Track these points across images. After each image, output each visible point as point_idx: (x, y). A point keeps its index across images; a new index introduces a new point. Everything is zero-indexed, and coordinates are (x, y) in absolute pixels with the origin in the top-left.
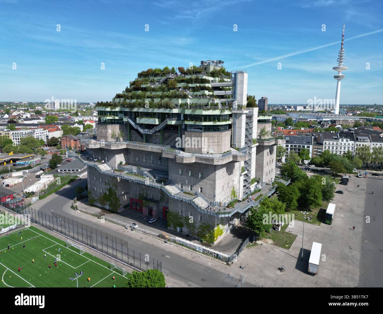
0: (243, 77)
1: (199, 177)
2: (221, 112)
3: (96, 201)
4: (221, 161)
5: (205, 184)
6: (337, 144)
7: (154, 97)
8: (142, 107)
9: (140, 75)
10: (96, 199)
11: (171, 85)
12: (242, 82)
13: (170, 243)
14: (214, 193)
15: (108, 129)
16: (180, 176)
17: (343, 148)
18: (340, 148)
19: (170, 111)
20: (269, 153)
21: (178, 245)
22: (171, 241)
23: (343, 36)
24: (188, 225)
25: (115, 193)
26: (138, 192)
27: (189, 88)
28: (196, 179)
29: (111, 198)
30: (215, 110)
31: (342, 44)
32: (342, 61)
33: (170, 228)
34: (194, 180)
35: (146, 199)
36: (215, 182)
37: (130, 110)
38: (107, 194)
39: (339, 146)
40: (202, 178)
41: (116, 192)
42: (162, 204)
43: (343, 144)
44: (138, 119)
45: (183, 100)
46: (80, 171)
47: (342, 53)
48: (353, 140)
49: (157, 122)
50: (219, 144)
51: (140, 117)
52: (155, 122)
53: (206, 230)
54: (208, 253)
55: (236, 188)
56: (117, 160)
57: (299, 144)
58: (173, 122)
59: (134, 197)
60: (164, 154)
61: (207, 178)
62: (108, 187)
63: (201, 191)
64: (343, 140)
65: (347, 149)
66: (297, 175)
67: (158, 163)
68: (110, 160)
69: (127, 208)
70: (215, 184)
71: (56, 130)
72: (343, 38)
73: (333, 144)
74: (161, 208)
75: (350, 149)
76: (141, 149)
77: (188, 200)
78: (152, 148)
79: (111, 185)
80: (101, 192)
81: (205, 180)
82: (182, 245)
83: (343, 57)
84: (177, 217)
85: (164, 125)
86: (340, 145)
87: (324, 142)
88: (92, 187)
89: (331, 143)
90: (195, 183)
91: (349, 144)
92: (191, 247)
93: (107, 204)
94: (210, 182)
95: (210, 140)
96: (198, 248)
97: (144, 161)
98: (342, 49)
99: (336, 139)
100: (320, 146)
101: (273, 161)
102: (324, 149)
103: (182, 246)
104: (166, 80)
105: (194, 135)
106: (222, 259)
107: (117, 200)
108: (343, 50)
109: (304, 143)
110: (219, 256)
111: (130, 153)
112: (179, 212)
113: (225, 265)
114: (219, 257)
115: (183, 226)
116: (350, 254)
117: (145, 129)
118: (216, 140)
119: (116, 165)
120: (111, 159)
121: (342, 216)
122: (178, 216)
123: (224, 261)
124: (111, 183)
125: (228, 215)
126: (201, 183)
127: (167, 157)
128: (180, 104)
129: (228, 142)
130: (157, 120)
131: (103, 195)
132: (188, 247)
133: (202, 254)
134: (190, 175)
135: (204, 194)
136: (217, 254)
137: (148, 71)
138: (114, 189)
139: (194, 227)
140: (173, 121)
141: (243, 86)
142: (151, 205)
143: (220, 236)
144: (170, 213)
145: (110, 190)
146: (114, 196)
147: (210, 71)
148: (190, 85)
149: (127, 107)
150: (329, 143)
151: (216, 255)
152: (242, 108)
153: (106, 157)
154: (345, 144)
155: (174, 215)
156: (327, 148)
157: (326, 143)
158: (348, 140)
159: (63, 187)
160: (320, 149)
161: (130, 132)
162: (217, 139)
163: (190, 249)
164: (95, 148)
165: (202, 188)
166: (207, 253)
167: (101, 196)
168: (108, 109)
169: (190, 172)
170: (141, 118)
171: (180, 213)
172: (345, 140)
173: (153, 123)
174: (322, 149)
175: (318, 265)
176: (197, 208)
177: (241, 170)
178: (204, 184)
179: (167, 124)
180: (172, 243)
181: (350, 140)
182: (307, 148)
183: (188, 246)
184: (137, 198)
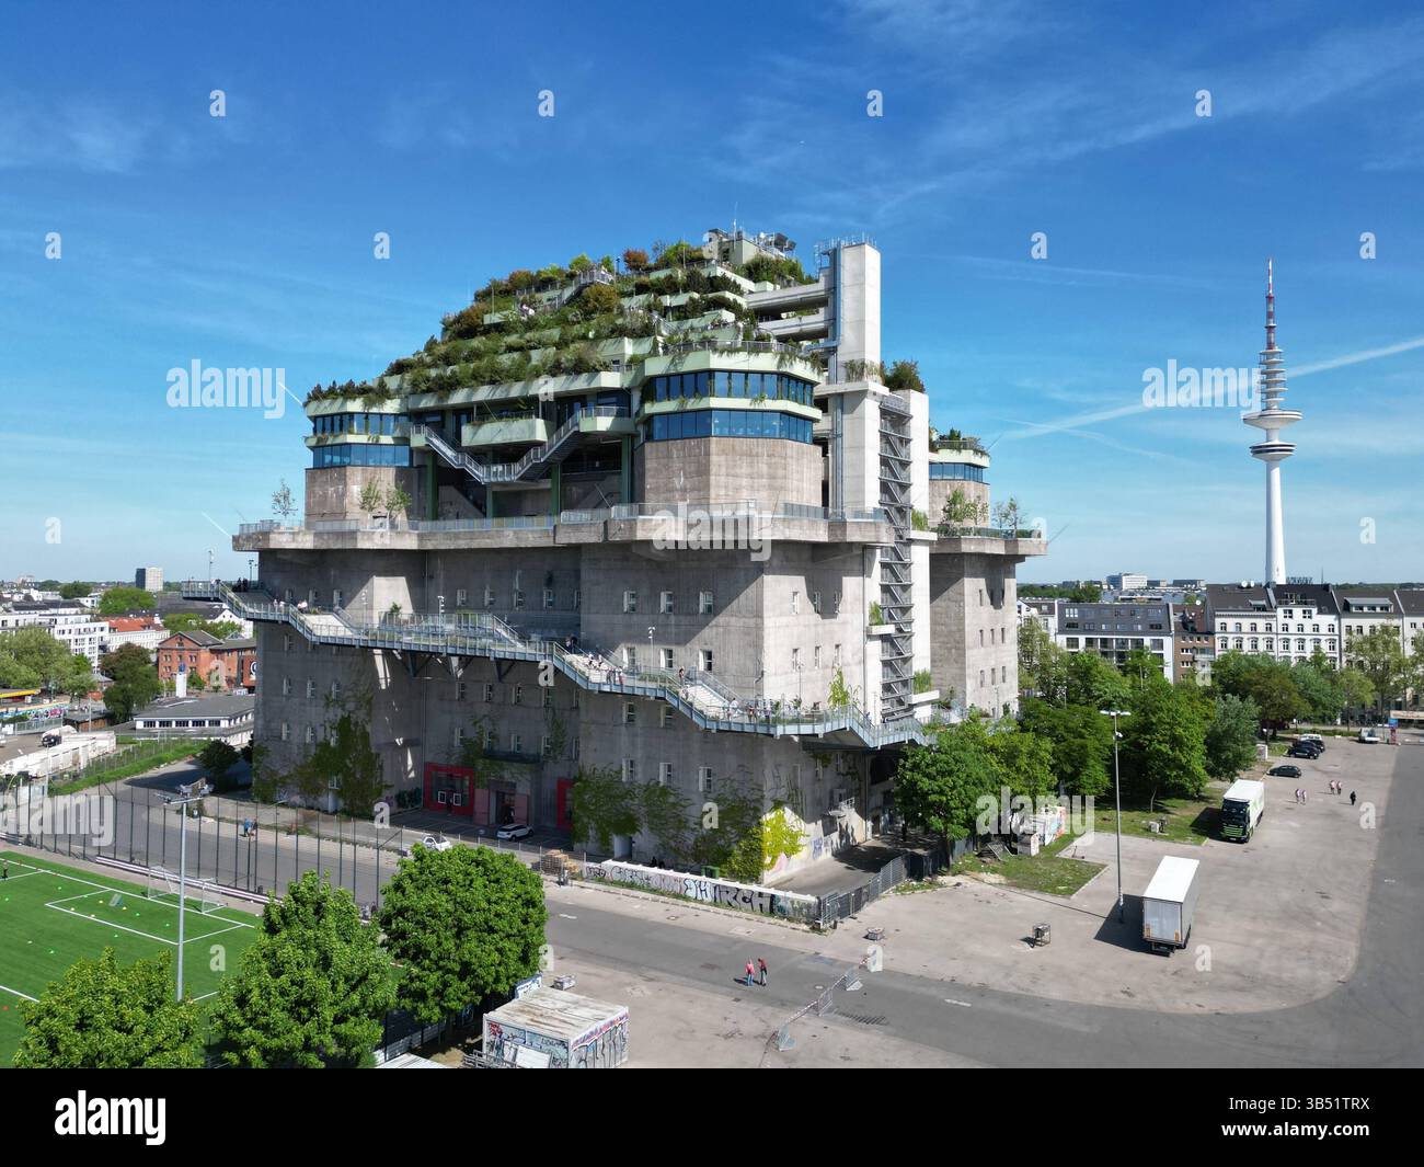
0: (862, 259)
1: (701, 611)
2: (782, 359)
3: (284, 785)
4: (781, 528)
5: (724, 633)
6: (1269, 628)
7: (532, 344)
8: (483, 384)
9: (482, 296)
10: (285, 774)
11: (597, 300)
12: (860, 277)
13: (582, 883)
14: (759, 663)
15: (349, 482)
16: (627, 616)
17: (1294, 645)
18: (1281, 644)
19: (590, 381)
20: (987, 599)
21: (612, 889)
22: (583, 879)
23: (1269, 298)
24: (655, 820)
25: (365, 736)
26: (457, 732)
27: (665, 311)
28: (689, 617)
29: (348, 761)
30: (758, 353)
31: (1270, 329)
32: (1276, 392)
33: (584, 844)
34: (677, 625)
35: (491, 755)
36: (762, 617)
37: (440, 399)
38: (332, 744)
39: (1280, 637)
40: (712, 611)
41: (369, 728)
42: (556, 770)
43: (1293, 629)
44: (466, 431)
45: (640, 343)
46: (227, 726)
47: (1275, 363)
48: (1332, 610)
49: (539, 430)
50: (776, 484)
51: (476, 422)
52: (532, 429)
53: (728, 828)
54: (735, 898)
55: (852, 681)
56: (376, 599)
57: (1118, 633)
58: (603, 423)
59: (441, 760)
60: (564, 530)
61: (729, 607)
62: (336, 714)
63: (709, 667)
64: (1291, 612)
65: (1309, 647)
66: (1106, 693)
67: (542, 601)
68: (351, 599)
69: (410, 808)
70: (759, 628)
71: (144, 627)
72: (1271, 307)
73: (1254, 628)
74: (549, 786)
75: (1325, 646)
76: (475, 544)
77: (656, 689)
78: (520, 535)
79: (350, 706)
80: (308, 740)
81: (721, 619)
82: (631, 886)
83: (1279, 377)
84: (613, 793)
85: (567, 436)
86: (1280, 631)
87: (1218, 621)
88: (273, 725)
89: (1246, 623)
90: (684, 639)
91: (1316, 628)
92: (664, 887)
93: (328, 790)
94: (741, 622)
95: (741, 468)
96: (693, 885)
97: (487, 599)
98: (1270, 346)
99: (1263, 609)
100: (1203, 638)
101: (1006, 636)
102: (1219, 652)
103: (627, 891)
104: (579, 293)
105: (678, 450)
106: (791, 915)
107: (371, 763)
108: (1277, 349)
109: (1140, 627)
110: (781, 903)
111: (431, 577)
112: (621, 769)
113: (804, 931)
114: (781, 909)
115: (634, 829)
116: (1323, 910)
117: (495, 463)
118: (764, 469)
119: (372, 618)
120: (355, 596)
121: (1294, 824)
122: (617, 788)
123: (799, 922)
124: (350, 693)
125: (810, 726)
126: (707, 633)
127: (573, 541)
128: (627, 358)
129: (812, 487)
130: (540, 424)
131: (313, 751)
132: (654, 891)
133: (712, 908)
134: (663, 608)
135: (720, 674)
136: (773, 897)
137: (512, 279)
138: (362, 716)
139: (680, 821)
140: (598, 418)
141: (863, 291)
142: (509, 773)
143: (788, 856)
144: (586, 781)
145: (344, 727)
146: (360, 747)
147: (744, 262)
148: (668, 300)
149: (429, 390)
150: (1239, 626)
151: (767, 904)
152: (863, 371)
153: (335, 593)
154: (1301, 628)
155: (598, 788)
156: (1231, 644)
157: (1224, 626)
158: (1310, 612)
159: (151, 767)
160: (1203, 651)
161: (436, 494)
162: (769, 465)
163: (663, 894)
164: (293, 546)
165: (709, 655)
166: (731, 900)
167: (306, 756)
168: (355, 406)
169: (663, 596)
170: (480, 425)
171: (624, 772)
172: (1298, 612)
173: (526, 438)
174: (1213, 651)
175: (1181, 903)
176: (687, 713)
177: (867, 614)
178: (717, 634)
179: (577, 432)
180: (587, 885)
181: (1320, 612)
182: (1154, 647)
183: (653, 885)
184: (453, 762)
